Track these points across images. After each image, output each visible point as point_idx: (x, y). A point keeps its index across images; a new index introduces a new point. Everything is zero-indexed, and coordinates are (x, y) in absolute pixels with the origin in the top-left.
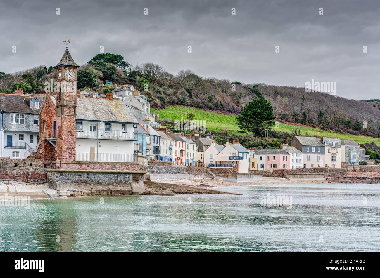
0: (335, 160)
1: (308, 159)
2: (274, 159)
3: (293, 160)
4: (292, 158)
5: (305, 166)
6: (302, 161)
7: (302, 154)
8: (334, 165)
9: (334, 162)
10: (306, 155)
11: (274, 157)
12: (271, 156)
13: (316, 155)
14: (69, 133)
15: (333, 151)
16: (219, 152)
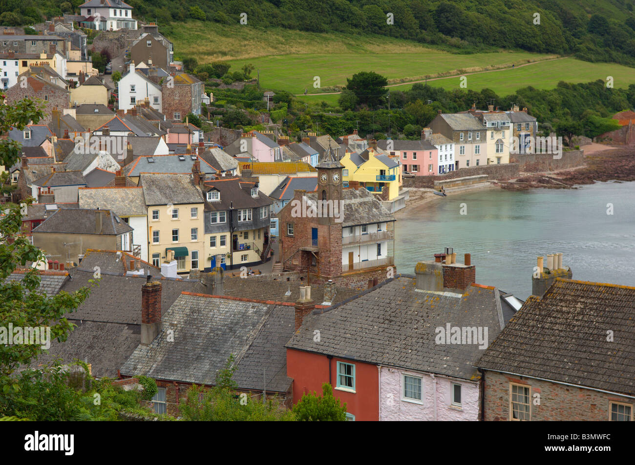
0: (502, 150)
1: (462, 151)
2: (415, 158)
3: (441, 156)
4: (440, 153)
5: (457, 163)
6: (453, 156)
7: (453, 145)
8: (499, 159)
9: (500, 154)
10: (459, 146)
11: (415, 154)
12: (410, 154)
13: (474, 145)
14: (336, 244)
15: (498, 136)
16: (358, 168)
